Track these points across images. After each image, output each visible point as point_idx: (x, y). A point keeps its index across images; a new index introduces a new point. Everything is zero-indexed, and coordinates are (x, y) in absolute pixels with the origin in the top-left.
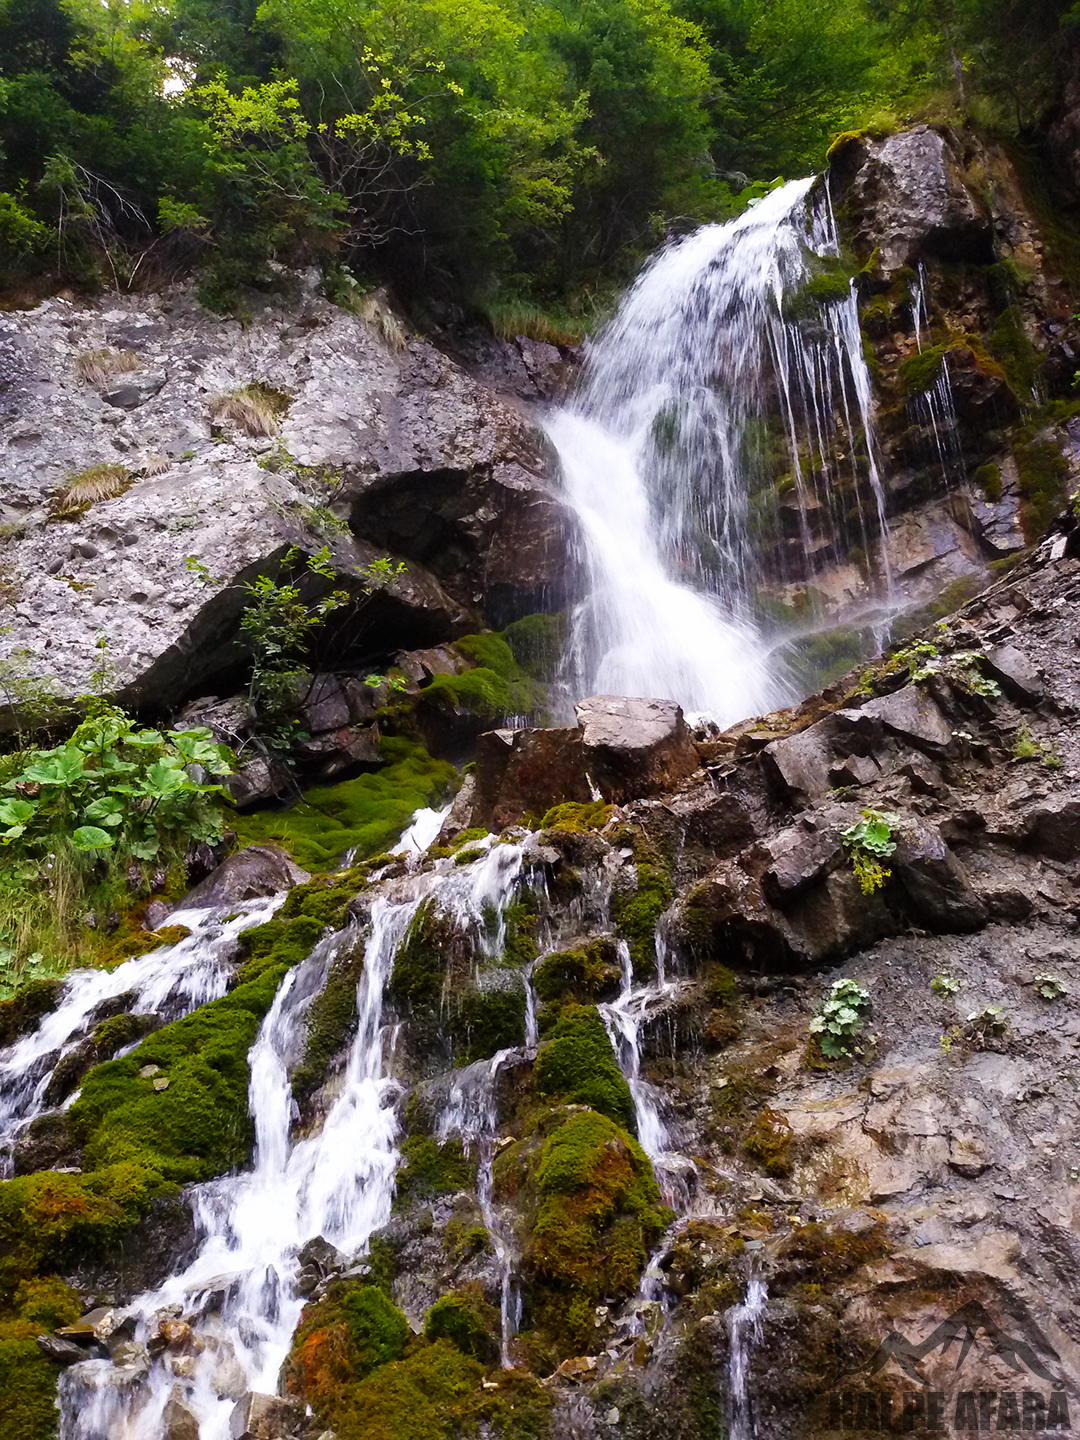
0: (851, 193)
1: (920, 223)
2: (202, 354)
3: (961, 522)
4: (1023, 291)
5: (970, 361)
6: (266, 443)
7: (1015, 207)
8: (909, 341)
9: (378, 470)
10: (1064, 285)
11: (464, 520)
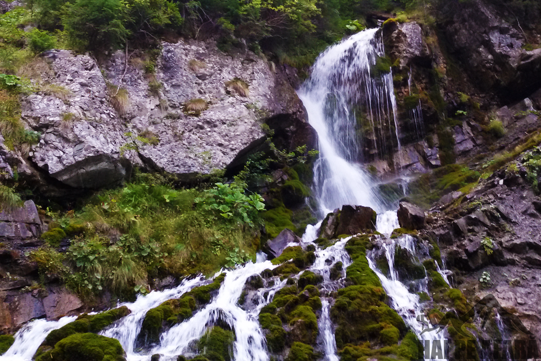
0: (390, 38)
1: (412, 53)
2: (222, 66)
3: (419, 152)
4: (441, 80)
5: (426, 102)
6: (246, 99)
7: (438, 52)
8: (406, 90)
9: (274, 112)
10: (452, 80)
11: (286, 129)
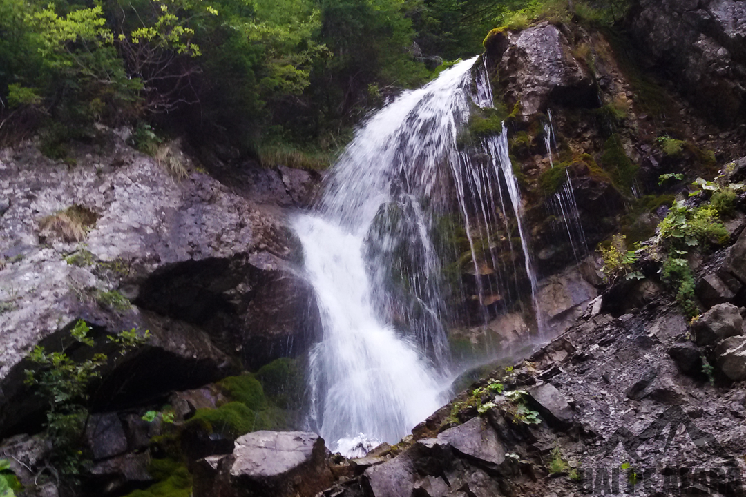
0: (500, 67)
1: (546, 84)
2: (37, 187)
3: (588, 280)
4: (622, 124)
5: (586, 171)
6: (76, 246)
7: (611, 69)
8: (544, 160)
9: (159, 261)
10: (649, 119)
11: (228, 293)
